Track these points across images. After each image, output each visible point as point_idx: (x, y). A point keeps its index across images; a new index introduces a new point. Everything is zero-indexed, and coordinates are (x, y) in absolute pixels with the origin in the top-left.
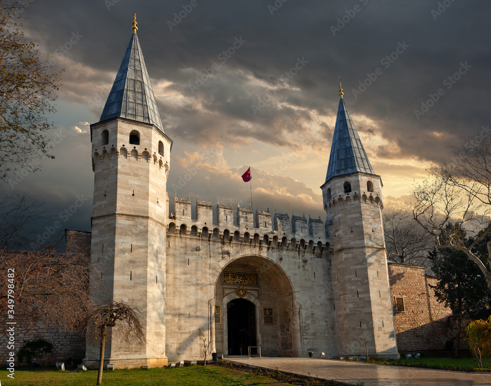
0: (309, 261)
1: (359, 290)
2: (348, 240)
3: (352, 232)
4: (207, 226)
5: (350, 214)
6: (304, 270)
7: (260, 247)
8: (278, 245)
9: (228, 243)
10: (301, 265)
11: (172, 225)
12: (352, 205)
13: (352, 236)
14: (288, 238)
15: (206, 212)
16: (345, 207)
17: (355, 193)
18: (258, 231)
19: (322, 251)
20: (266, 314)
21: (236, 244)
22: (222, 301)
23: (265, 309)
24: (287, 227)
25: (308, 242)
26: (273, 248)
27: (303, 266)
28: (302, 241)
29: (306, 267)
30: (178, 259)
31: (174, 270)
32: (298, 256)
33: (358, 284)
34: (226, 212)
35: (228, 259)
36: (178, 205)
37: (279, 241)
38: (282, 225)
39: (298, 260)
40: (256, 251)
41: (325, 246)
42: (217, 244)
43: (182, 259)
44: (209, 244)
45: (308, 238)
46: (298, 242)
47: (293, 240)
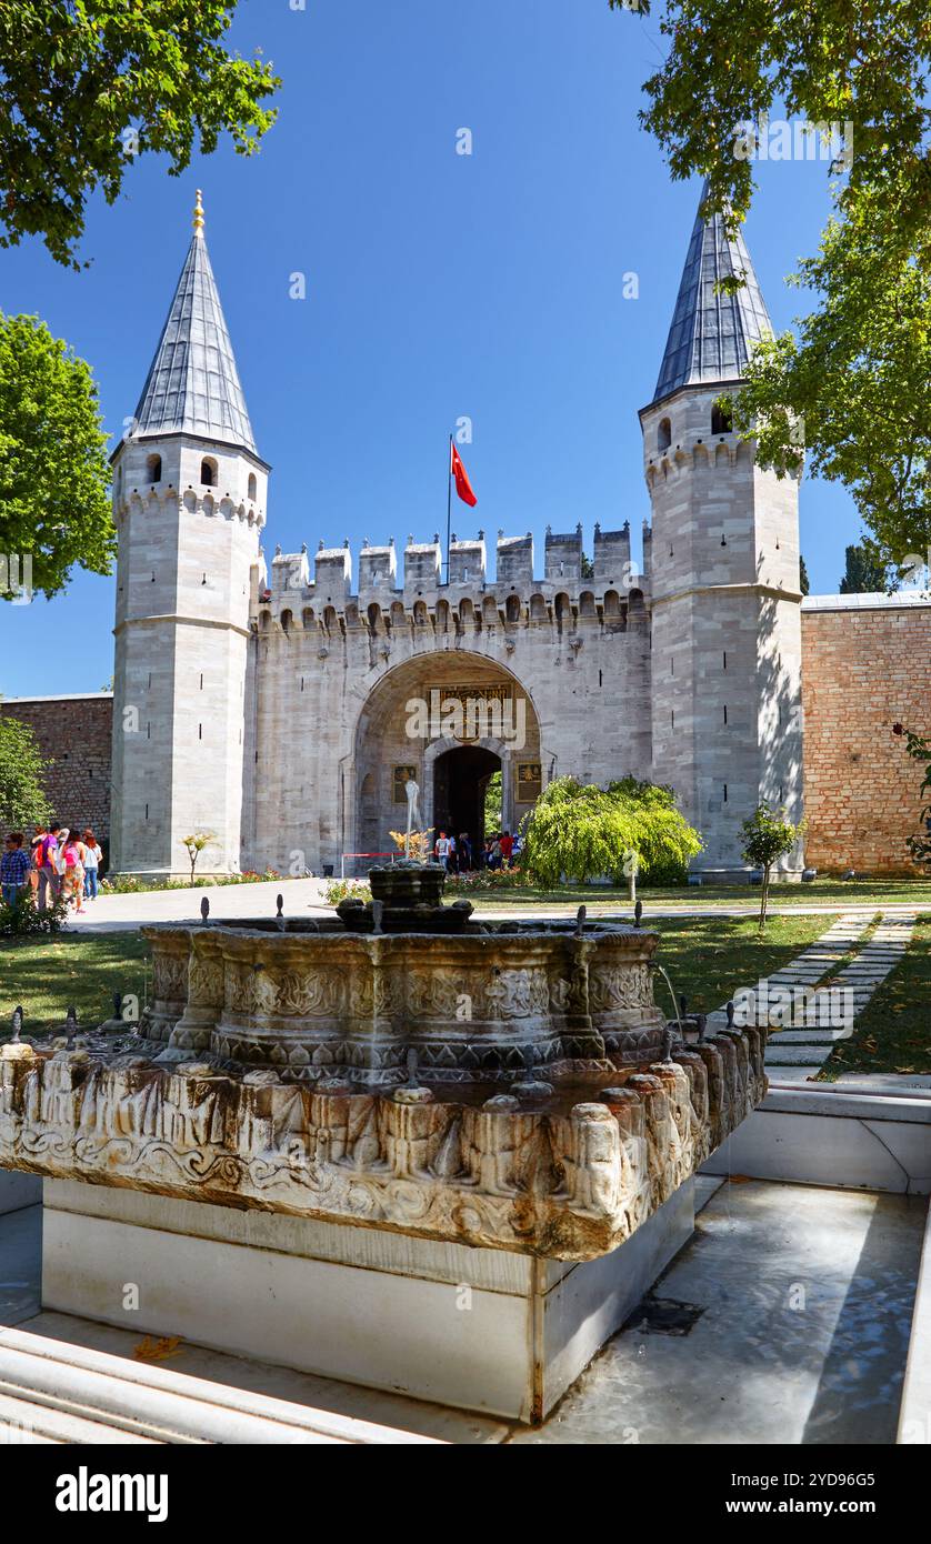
0: (587, 645)
1: (677, 708)
2: (662, 578)
3: (672, 554)
4: (332, 604)
5: (670, 507)
6: (572, 668)
8: (503, 620)
10: (564, 658)
11: (265, 615)
12: (675, 480)
13: (672, 565)
15: (332, 574)
17: (678, 447)
18: (446, 595)
19: (624, 613)
20: (524, 779)
21: (402, 631)
22: (422, 755)
23: (522, 768)
24: (521, 569)
25: (577, 597)
26: (489, 626)
27: (570, 660)
28: (560, 598)
29: (577, 661)
30: (283, 682)
31: (275, 705)
32: (557, 635)
33: (673, 693)
34: (376, 565)
35: (383, 668)
36: (276, 570)
37: (499, 608)
38: (509, 567)
39: (556, 646)
40: (448, 641)
41: (627, 601)
42: (361, 637)
43: (291, 681)
44: (344, 640)
45: (576, 587)
46: (550, 602)
47: (537, 599)
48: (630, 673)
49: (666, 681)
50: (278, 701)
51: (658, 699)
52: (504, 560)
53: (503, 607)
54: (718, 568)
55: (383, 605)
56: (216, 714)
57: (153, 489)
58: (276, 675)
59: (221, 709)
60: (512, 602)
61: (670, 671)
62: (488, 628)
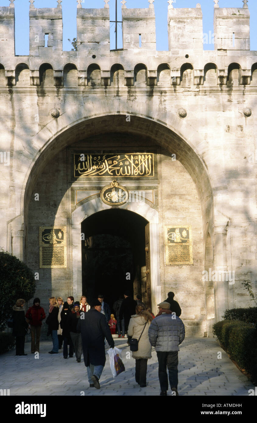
6: (243, 135)
7: (129, 92)
8: (176, 86)
9: (53, 92)
10: (234, 125)
14: (195, 65)
18: (120, 59)
20: (173, 242)
23: (171, 230)
24: (194, 39)
25: (249, 67)
26: (162, 92)
27: (240, 127)
32: (227, 103)
35: (53, 128)
37: (173, 74)
38: (182, 36)
39: (227, 113)
42: (28, 98)
45: (247, 57)
46: (224, 71)
52: (178, 29)
53: (176, 74)
55: (56, 65)
62: (159, 94)
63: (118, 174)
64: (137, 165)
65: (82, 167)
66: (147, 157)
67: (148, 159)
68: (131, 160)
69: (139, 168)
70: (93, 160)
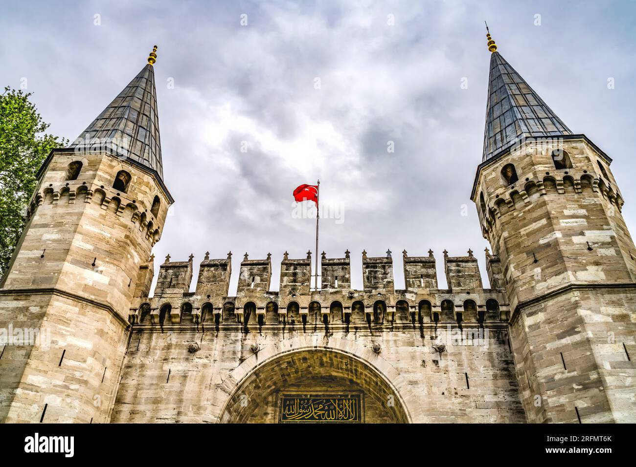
0: (449, 349)
2: (529, 282)
3: (536, 261)
4: (211, 301)
5: (525, 225)
6: (438, 369)
7: (327, 329)
8: (369, 321)
9: (256, 329)
10: (429, 360)
12: (526, 206)
13: (539, 270)
14: (387, 302)
15: (214, 277)
16: (512, 214)
17: (527, 180)
18: (317, 297)
19: (480, 321)
21: (274, 329)
24: (386, 280)
25: (439, 303)
26: (356, 328)
27: (436, 362)
29: (442, 364)
30: (149, 373)
31: (135, 397)
32: (420, 339)
33: (573, 388)
34: (255, 271)
35: (252, 362)
36: (163, 271)
37: (367, 310)
38: (375, 278)
39: (420, 349)
40: (316, 340)
41: (485, 309)
42: (233, 334)
43: (156, 372)
44: (217, 336)
45: (436, 295)
46: (414, 307)
47: (402, 305)
48: (495, 377)
49: (557, 377)
50: (139, 392)
51: (549, 397)
52: (370, 272)
53: (370, 310)
54: (592, 269)
55: (259, 304)
56: (68, 396)
57: (68, 184)
58: (142, 366)
59: (77, 390)
60: (380, 306)
61: (562, 365)
62: (355, 330)
63: (323, 418)
64: (341, 409)
65: (289, 410)
66: (351, 402)
67: (352, 404)
68: (336, 404)
69: (343, 413)
70: (300, 404)
